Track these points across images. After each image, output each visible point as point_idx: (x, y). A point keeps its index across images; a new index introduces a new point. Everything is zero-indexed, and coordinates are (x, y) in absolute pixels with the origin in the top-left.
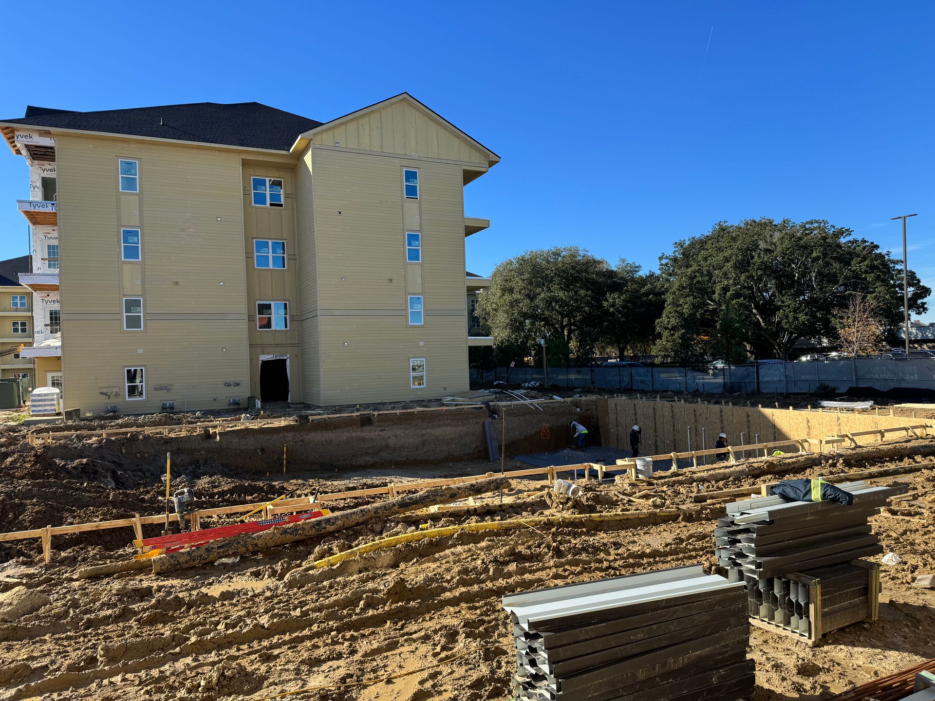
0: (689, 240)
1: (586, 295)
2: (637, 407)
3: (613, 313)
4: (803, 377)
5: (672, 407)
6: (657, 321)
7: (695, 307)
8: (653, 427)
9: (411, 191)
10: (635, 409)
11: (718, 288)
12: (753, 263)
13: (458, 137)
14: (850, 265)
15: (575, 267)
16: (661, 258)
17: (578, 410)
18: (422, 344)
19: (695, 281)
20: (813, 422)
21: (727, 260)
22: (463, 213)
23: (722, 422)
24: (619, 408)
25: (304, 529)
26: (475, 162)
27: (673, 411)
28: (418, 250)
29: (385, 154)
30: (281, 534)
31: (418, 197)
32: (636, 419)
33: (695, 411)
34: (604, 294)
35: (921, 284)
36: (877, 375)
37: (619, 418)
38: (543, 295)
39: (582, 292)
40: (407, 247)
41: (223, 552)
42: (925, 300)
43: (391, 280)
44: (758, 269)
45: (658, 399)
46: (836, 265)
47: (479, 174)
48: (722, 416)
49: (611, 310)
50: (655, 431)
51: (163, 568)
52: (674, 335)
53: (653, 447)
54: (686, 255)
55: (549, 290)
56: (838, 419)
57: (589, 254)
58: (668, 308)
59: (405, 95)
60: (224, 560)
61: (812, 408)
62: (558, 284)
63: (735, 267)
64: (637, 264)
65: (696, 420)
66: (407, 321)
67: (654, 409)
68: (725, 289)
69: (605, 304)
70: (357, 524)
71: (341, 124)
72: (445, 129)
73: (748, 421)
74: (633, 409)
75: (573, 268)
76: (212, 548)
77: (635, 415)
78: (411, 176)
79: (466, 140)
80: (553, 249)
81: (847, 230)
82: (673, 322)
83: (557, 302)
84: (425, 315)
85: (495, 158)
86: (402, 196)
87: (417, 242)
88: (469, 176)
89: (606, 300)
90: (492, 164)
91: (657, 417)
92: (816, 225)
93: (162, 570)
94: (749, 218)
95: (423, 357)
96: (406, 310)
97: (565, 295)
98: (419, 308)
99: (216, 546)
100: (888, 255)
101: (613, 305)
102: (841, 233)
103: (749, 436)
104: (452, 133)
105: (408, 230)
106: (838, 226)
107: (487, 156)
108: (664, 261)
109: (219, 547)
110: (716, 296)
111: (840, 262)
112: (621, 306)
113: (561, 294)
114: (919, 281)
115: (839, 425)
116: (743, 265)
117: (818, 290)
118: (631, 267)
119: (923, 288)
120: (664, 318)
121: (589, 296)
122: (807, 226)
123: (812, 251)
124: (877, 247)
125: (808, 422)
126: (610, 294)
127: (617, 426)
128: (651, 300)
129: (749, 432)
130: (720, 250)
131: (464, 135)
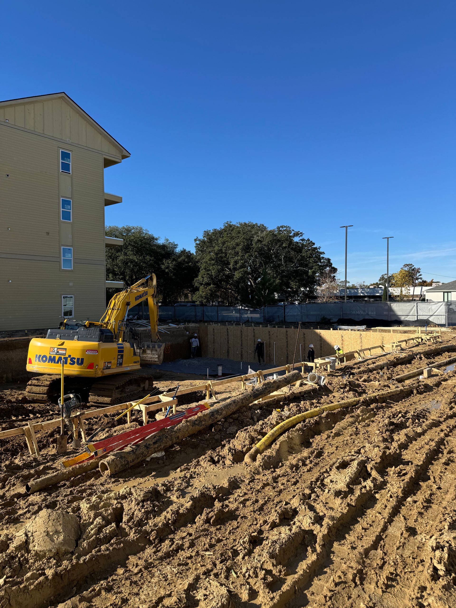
0: (213, 230)
1: (150, 260)
2: (229, 331)
3: (168, 273)
4: (312, 313)
5: (254, 330)
6: (195, 279)
7: (219, 271)
8: (240, 343)
9: (66, 167)
10: (228, 332)
11: (232, 262)
12: (252, 248)
13: (101, 134)
14: (301, 253)
15: (142, 240)
16: (195, 240)
17: (188, 333)
18: (71, 284)
19: (219, 255)
20: (345, 338)
21: (238, 245)
22: (103, 190)
23: (287, 338)
24: (216, 331)
25: (205, 420)
26: (113, 154)
27: (254, 332)
28: (70, 212)
29: (46, 136)
30: (192, 426)
31: (71, 172)
32: (228, 338)
33: (269, 332)
34: (162, 261)
35: (333, 266)
36: (354, 312)
37: (215, 338)
38: (121, 258)
39: (148, 258)
40: (61, 209)
41: (157, 448)
42: (335, 275)
43: (48, 233)
44: (255, 251)
45: (234, 325)
46: (292, 253)
47: (114, 163)
48: (287, 335)
49: (167, 270)
50: (242, 345)
51: (116, 469)
52: (206, 288)
53: (240, 355)
54: (211, 240)
55: (126, 254)
56: (361, 335)
57: (150, 233)
58: (202, 272)
59: (63, 94)
60: (154, 455)
61: (333, 330)
62: (131, 251)
63: (243, 249)
64: (176, 243)
65: (270, 338)
66: (60, 266)
67: (241, 331)
68: (236, 262)
69: (163, 267)
70: (234, 413)
71: (11, 106)
72: (92, 126)
73: (304, 337)
74: (226, 331)
75: (141, 241)
76: (149, 444)
77: (228, 335)
78: (65, 156)
79: (107, 137)
80: (125, 226)
81: (301, 233)
82: (206, 280)
83: (131, 262)
84: (74, 263)
85: (127, 154)
86: (59, 170)
87: (69, 206)
88: (108, 163)
89: (163, 264)
90: (124, 157)
91: (243, 336)
92: (284, 229)
93: (115, 471)
94: (243, 222)
95: (72, 295)
96: (60, 257)
97: (137, 259)
98: (69, 256)
99: (151, 443)
100: (319, 248)
101: (168, 268)
102: (297, 234)
103: (305, 347)
104: (96, 130)
105: (62, 197)
106: (296, 230)
107: (121, 151)
108: (198, 242)
109: (154, 443)
110: (231, 266)
111: (295, 251)
112: (173, 269)
113: (135, 258)
114: (332, 264)
115: (361, 339)
116: (247, 249)
117: (284, 266)
118: (172, 244)
119: (334, 268)
120: (200, 277)
121: (153, 261)
122: (280, 229)
123: (283, 243)
124: (314, 244)
125: (342, 337)
126: (166, 260)
127: (214, 343)
128: (189, 266)
129: (304, 344)
130: (232, 238)
131: (106, 133)
